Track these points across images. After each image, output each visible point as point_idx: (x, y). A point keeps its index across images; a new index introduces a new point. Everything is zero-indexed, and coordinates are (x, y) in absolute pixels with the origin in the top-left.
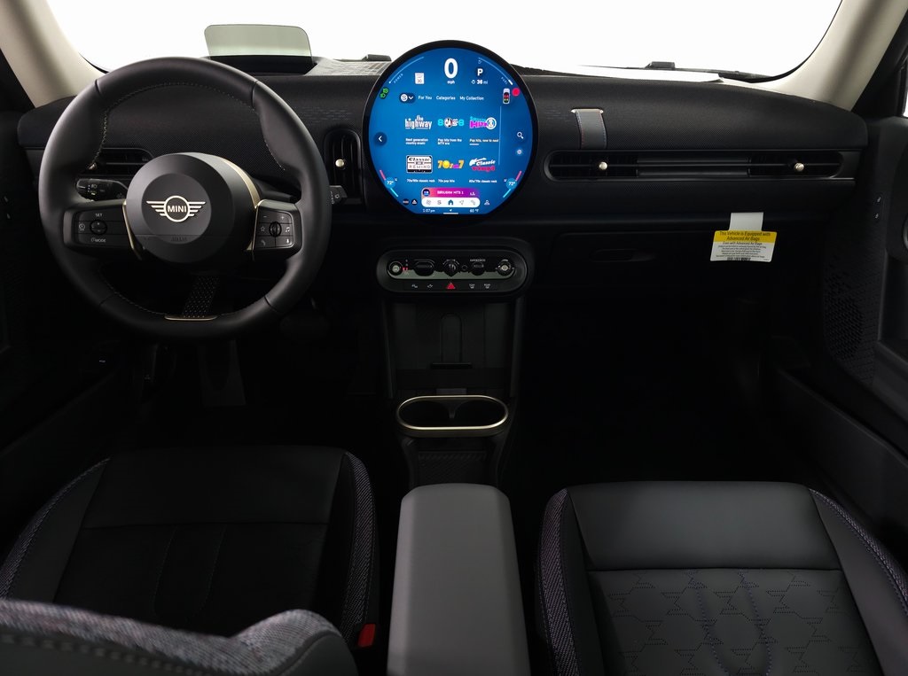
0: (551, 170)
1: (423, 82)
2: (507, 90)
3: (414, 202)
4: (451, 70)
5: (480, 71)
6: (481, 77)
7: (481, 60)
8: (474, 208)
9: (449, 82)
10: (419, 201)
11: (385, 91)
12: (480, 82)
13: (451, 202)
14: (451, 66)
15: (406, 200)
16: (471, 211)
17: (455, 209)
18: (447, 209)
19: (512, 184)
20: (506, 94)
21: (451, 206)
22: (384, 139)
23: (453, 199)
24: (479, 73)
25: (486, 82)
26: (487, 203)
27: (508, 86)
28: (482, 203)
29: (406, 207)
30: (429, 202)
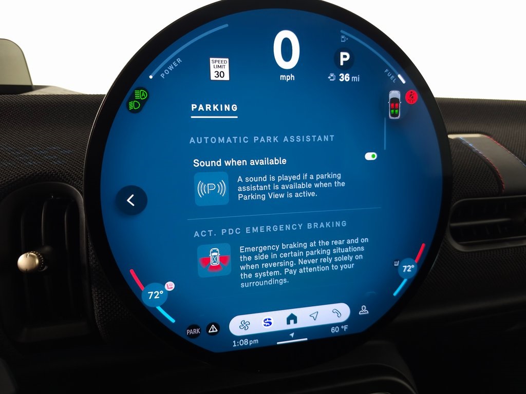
0: (459, 235)
1: (227, 78)
2: (395, 94)
3: (213, 329)
4: (287, 55)
5: (344, 57)
6: (347, 67)
7: (345, 35)
8: (339, 325)
9: (282, 77)
10: (223, 327)
11: (139, 95)
12: (345, 77)
13: (292, 318)
14: (286, 44)
15: (193, 327)
16: (333, 330)
17: (299, 332)
18: (284, 334)
19: (409, 268)
20: (395, 100)
21: (292, 326)
22: (142, 199)
23: (295, 311)
24: (342, 60)
25: (356, 79)
26: (364, 311)
27: (398, 86)
28: (354, 310)
29: (193, 341)
30: (245, 325)
